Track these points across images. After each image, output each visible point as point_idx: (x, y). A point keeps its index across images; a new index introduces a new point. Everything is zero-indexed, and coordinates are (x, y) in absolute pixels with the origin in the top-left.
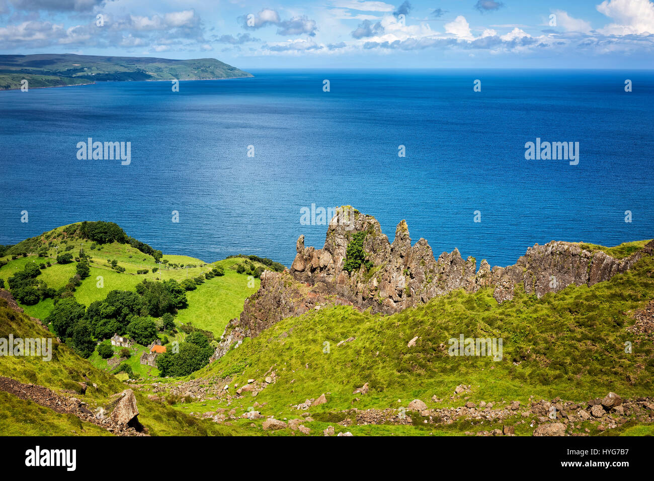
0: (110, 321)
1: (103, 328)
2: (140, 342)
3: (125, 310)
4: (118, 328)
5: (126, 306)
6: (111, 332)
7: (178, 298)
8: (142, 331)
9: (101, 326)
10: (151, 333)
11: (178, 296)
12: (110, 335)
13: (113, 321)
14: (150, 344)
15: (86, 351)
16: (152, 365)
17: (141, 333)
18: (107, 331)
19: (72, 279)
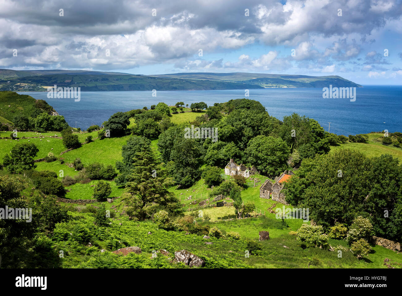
0: (226, 145)
1: (215, 151)
2: (264, 171)
3: (248, 131)
4: (236, 154)
5: (250, 127)
6: (226, 158)
7: (320, 142)
8: (267, 155)
9: (214, 149)
10: (280, 160)
11: (319, 140)
12: (224, 163)
13: (231, 145)
14: (279, 175)
15: (187, 177)
16: (277, 199)
17: (265, 157)
18: (221, 156)
19: (199, 118)
